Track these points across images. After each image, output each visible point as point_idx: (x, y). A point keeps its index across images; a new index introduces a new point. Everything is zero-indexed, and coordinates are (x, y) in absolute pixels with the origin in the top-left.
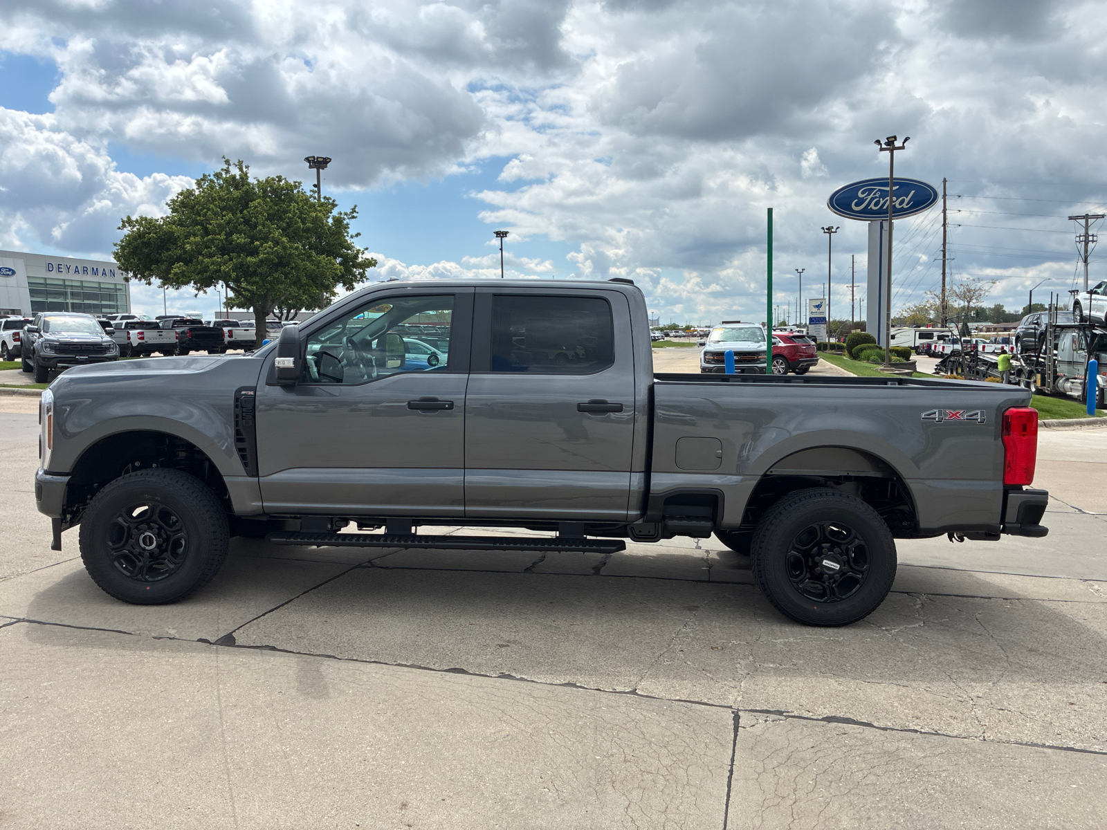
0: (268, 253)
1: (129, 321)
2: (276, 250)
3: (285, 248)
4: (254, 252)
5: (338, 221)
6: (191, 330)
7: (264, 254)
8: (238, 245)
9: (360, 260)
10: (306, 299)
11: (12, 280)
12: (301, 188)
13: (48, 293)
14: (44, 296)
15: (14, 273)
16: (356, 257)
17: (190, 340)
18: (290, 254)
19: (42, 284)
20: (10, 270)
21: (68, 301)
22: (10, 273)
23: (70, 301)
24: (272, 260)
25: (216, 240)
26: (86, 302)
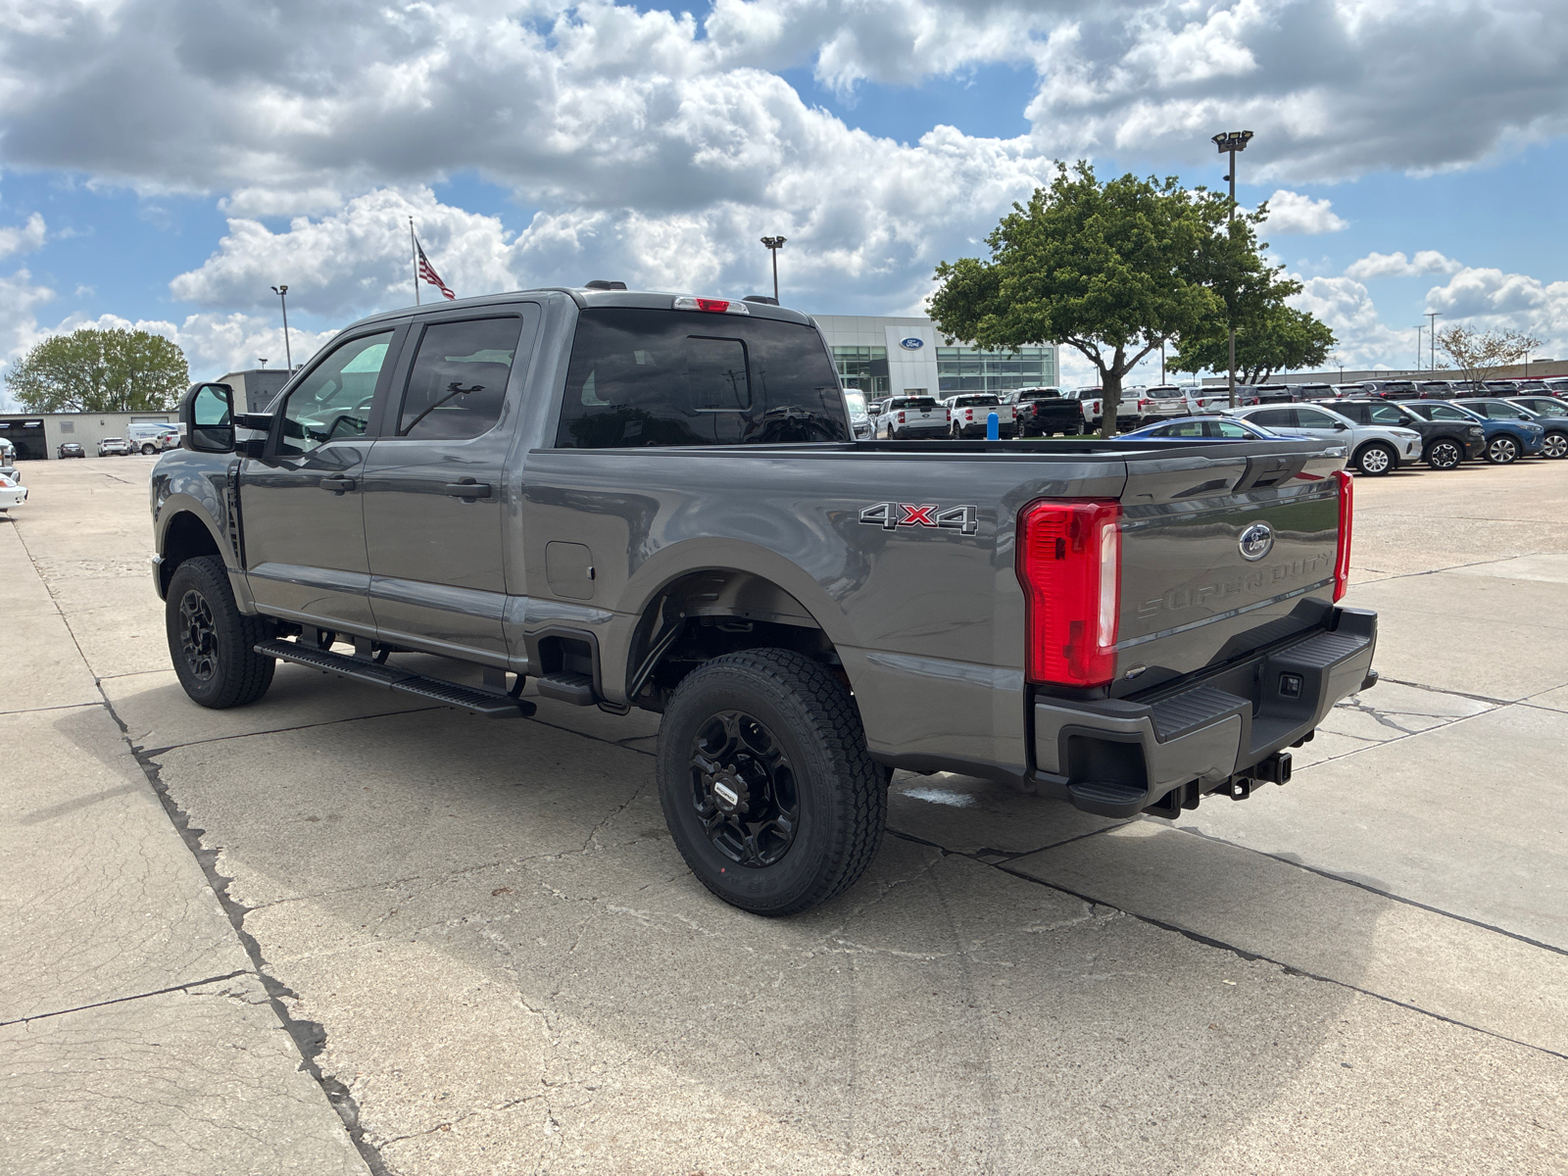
0: (1099, 290)
1: (961, 396)
2: (1111, 285)
3: (1124, 281)
4: (1082, 291)
5: (1237, 229)
6: (1037, 404)
7: (1094, 291)
8: (1063, 283)
9: (1272, 285)
10: (1281, 351)
11: (919, 353)
12: (1178, 186)
13: (961, 367)
14: (957, 370)
15: (921, 344)
16: (1264, 280)
17: (1036, 418)
18: (1131, 289)
19: (955, 355)
20: (917, 341)
21: (983, 375)
22: (917, 345)
23: (986, 375)
24: (1105, 300)
25: (1035, 279)
26: (1004, 374)
